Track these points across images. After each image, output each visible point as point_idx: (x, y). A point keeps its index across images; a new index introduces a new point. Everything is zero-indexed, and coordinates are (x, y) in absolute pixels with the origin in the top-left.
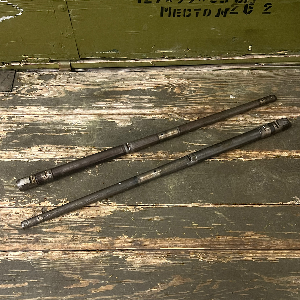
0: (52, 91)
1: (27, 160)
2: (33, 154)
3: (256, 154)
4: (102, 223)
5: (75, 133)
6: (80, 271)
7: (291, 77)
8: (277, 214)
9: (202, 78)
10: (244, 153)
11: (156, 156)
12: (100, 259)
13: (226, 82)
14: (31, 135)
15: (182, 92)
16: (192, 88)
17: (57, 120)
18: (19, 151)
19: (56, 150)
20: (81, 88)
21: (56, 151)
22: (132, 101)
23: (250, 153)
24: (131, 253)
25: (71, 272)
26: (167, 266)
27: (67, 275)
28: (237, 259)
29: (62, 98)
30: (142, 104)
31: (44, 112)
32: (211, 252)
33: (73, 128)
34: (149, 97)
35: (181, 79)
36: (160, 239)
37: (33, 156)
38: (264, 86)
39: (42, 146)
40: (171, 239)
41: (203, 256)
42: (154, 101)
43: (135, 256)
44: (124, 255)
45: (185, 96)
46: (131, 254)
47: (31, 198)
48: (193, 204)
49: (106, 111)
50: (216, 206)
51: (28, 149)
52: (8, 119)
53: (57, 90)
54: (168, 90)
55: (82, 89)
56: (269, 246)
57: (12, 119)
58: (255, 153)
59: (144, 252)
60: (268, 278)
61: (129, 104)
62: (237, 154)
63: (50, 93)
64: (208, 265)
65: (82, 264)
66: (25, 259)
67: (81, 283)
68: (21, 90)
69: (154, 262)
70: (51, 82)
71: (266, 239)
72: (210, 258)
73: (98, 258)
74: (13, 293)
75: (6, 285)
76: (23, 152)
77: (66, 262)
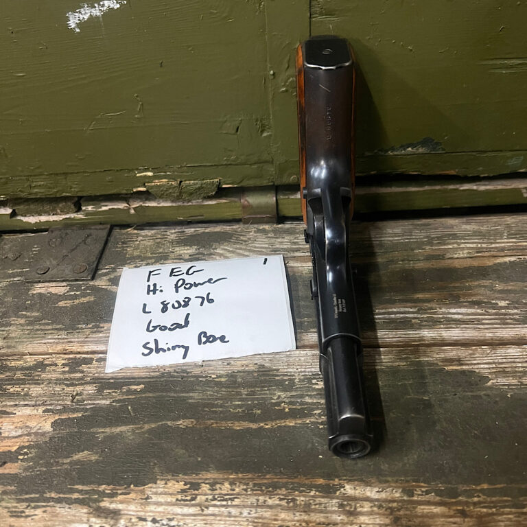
14: (150, 431)
18: (95, 501)
21: (252, 506)
22: (510, 297)
49: (426, 334)
52: (67, 369)
57: (84, 367)
61: (507, 308)
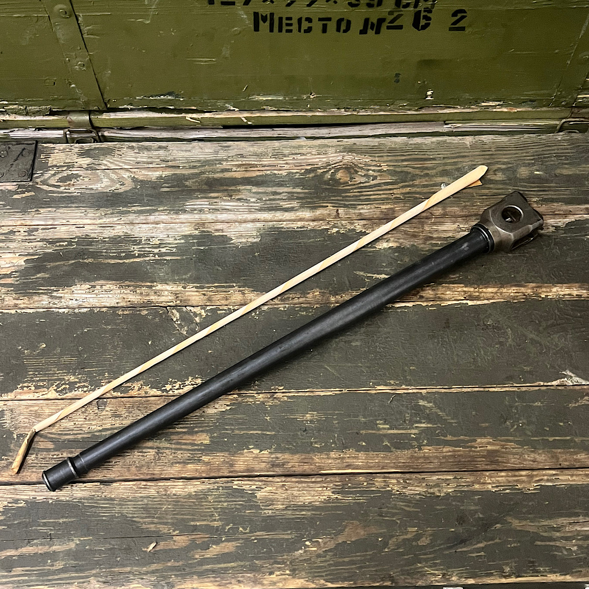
0: (108, 180)
1: (66, 311)
2: (76, 300)
3: (492, 293)
4: (211, 426)
5: (153, 258)
6: (172, 519)
7: (553, 148)
8: (534, 403)
9: (388, 153)
10: (469, 292)
11: (306, 300)
12: (208, 495)
13: (434, 159)
14: (73, 264)
15: (352, 178)
16: (371, 172)
17: (119, 234)
18: (50, 293)
19: (119, 291)
20: (161, 173)
21: (118, 294)
22: (258, 196)
23: (480, 290)
24: (267, 482)
25: (156, 520)
26: (333, 505)
27: (148, 526)
28: (463, 489)
29: (126, 192)
30: (278, 202)
31: (94, 219)
32: (414, 476)
33: (150, 250)
34: (290, 190)
35: (350, 154)
36: (319, 454)
37: (76, 302)
38: (503, 167)
39: (93, 283)
40: (340, 454)
41: (399, 485)
42: (301, 195)
43: (274, 488)
44: (254, 487)
45: (357, 186)
46: (266, 484)
47: (76, 383)
48: (379, 388)
49: (210, 217)
50: (420, 391)
51: (66, 291)
52: (26, 234)
53: (116, 177)
54: (327, 175)
55: (164, 176)
56: (520, 463)
57: (35, 233)
58: (490, 290)
59: (289, 479)
60: (519, 523)
61: (254, 202)
62: (456, 293)
63: (104, 183)
64: (410, 501)
65: (175, 505)
66: (68, 499)
67: (175, 541)
68: (50, 178)
69: (310, 497)
70: (104, 162)
71: (514, 450)
72: (413, 488)
73: (205, 492)
74: (47, 562)
75: (35, 547)
76: (58, 295)
77: (146, 501)
